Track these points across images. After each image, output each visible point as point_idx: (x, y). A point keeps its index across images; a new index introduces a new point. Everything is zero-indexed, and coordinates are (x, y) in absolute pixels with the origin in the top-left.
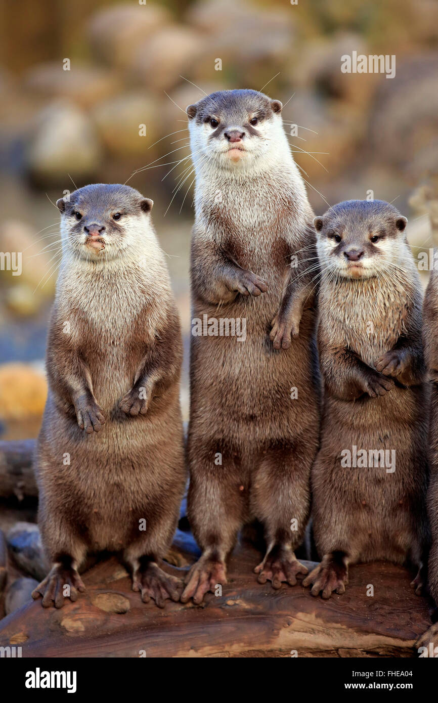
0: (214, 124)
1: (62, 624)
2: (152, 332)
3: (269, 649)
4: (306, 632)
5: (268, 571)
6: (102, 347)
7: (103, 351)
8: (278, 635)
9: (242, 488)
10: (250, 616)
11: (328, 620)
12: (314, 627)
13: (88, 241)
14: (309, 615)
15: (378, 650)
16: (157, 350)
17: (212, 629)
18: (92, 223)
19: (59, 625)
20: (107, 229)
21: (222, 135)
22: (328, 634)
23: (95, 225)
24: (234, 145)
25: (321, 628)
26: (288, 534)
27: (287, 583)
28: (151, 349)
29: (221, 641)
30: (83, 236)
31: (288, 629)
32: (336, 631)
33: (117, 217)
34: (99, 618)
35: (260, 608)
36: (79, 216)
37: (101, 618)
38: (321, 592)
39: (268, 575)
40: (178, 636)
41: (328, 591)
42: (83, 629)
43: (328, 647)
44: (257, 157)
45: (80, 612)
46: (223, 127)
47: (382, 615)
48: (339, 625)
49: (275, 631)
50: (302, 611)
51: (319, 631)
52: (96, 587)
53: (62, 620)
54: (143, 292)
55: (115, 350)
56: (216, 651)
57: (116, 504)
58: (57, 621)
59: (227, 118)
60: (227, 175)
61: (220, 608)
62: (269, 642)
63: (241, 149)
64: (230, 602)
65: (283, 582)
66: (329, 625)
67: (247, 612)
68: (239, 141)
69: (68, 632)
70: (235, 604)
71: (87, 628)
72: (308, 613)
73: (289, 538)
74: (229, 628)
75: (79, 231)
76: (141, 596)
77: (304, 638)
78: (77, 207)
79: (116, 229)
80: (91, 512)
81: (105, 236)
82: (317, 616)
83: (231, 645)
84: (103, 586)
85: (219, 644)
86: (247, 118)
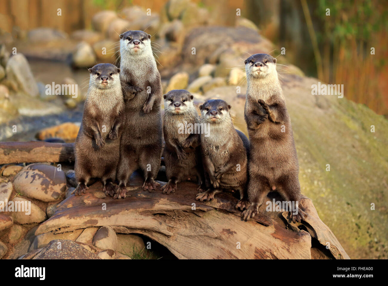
0: (129, 39)
1: (84, 201)
2: (118, 112)
3: (151, 210)
4: (164, 205)
5: (147, 186)
6: (103, 117)
7: (103, 118)
8: (155, 205)
9: (136, 160)
10: (145, 200)
11: (171, 201)
12: (166, 203)
13: (102, 82)
14: (165, 199)
15: (187, 210)
16: (119, 117)
17: (133, 204)
18: (104, 76)
19: (83, 202)
20: (109, 78)
21: (132, 42)
22: (171, 205)
23: (105, 77)
24: (136, 46)
25: (169, 203)
26: (152, 174)
27: (154, 189)
28: (117, 117)
29: (136, 207)
30: (101, 81)
31: (158, 204)
32: (173, 204)
33: (111, 74)
34: (96, 200)
35: (149, 197)
36: (98, 74)
37: (97, 200)
38: (166, 192)
39: (147, 187)
40: (123, 206)
41: (168, 193)
42: (91, 203)
43: (171, 209)
44: (143, 51)
45: (90, 198)
46: (133, 40)
47: (189, 199)
48: (174, 202)
49: (154, 204)
50: (163, 198)
51: (168, 204)
52: (95, 190)
53: (84, 200)
54: (116, 99)
55: (107, 118)
56: (134, 211)
57: (100, 164)
58: (82, 201)
59: (134, 37)
60: (132, 57)
61: (136, 197)
62: (152, 208)
63: (138, 48)
64: (139, 195)
65: (152, 190)
66: (171, 202)
67: (144, 198)
68: (138, 44)
69: (86, 204)
70: (141, 196)
71: (92, 203)
72: (164, 198)
73: (153, 176)
74: (138, 203)
75: (99, 79)
76: (105, 193)
77: (163, 207)
78: (98, 71)
79: (111, 78)
80: (92, 166)
81: (108, 81)
82: (167, 200)
83: (139, 209)
84: (98, 189)
85: (135, 208)
86: (141, 38)
